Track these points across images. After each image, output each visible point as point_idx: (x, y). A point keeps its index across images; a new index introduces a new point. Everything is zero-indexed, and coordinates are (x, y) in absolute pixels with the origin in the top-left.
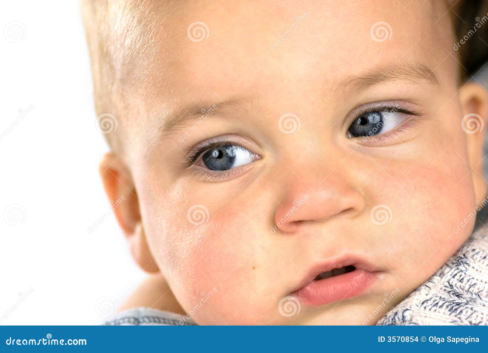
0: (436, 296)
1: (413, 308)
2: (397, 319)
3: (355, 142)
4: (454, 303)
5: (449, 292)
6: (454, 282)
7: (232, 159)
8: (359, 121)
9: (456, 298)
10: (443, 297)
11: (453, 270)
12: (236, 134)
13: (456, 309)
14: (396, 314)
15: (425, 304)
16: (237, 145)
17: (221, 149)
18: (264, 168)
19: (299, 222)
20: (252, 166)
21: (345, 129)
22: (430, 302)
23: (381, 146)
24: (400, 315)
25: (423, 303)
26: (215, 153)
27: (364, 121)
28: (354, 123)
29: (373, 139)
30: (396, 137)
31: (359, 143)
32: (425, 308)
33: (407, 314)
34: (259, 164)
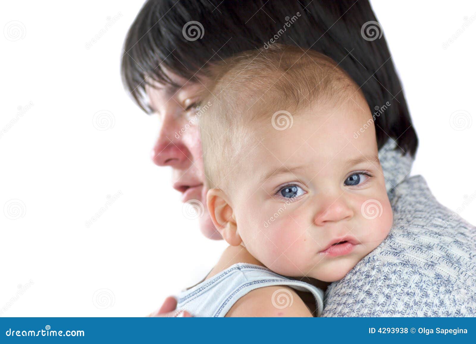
0: (386, 250)
1: (377, 255)
2: (370, 260)
3: (348, 188)
4: (394, 252)
5: (391, 248)
6: (391, 244)
7: (295, 193)
8: (349, 179)
9: (395, 250)
10: (389, 250)
11: (389, 240)
12: (298, 181)
13: (396, 255)
14: (370, 258)
15: (382, 254)
16: (298, 186)
17: (290, 188)
18: (309, 197)
19: (325, 222)
20: (303, 196)
21: (343, 182)
22: (384, 253)
23: (359, 190)
24: (372, 258)
25: (381, 253)
26: (287, 190)
27: (351, 179)
28: (347, 180)
29: (355, 187)
30: (365, 186)
31: (349, 188)
32: (382, 255)
33: (375, 257)
34: (307, 195)
